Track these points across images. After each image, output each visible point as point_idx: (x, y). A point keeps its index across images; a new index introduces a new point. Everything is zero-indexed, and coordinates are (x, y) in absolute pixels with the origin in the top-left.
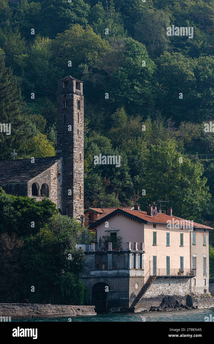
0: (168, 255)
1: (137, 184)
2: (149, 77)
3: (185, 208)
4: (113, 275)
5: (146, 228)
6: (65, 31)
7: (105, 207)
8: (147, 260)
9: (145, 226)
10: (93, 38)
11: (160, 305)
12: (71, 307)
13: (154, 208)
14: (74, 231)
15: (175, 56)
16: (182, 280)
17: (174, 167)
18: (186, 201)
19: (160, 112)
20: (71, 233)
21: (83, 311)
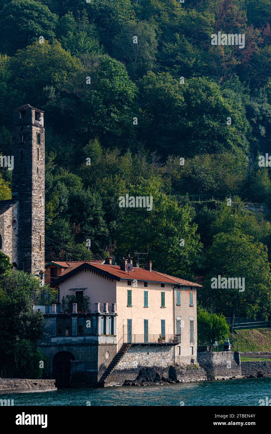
0: (146, 319)
1: (113, 231)
2: (129, 102)
3: (172, 261)
4: (79, 343)
5: (119, 286)
6: (27, 47)
7: (71, 261)
8: (121, 324)
9: (118, 283)
10: (62, 56)
11: (137, 379)
12: (26, 381)
13: (129, 262)
14: (31, 289)
15: (160, 77)
16: (164, 348)
17: (158, 211)
18: (171, 252)
19: (143, 143)
20: (28, 293)
21: (40, 386)
